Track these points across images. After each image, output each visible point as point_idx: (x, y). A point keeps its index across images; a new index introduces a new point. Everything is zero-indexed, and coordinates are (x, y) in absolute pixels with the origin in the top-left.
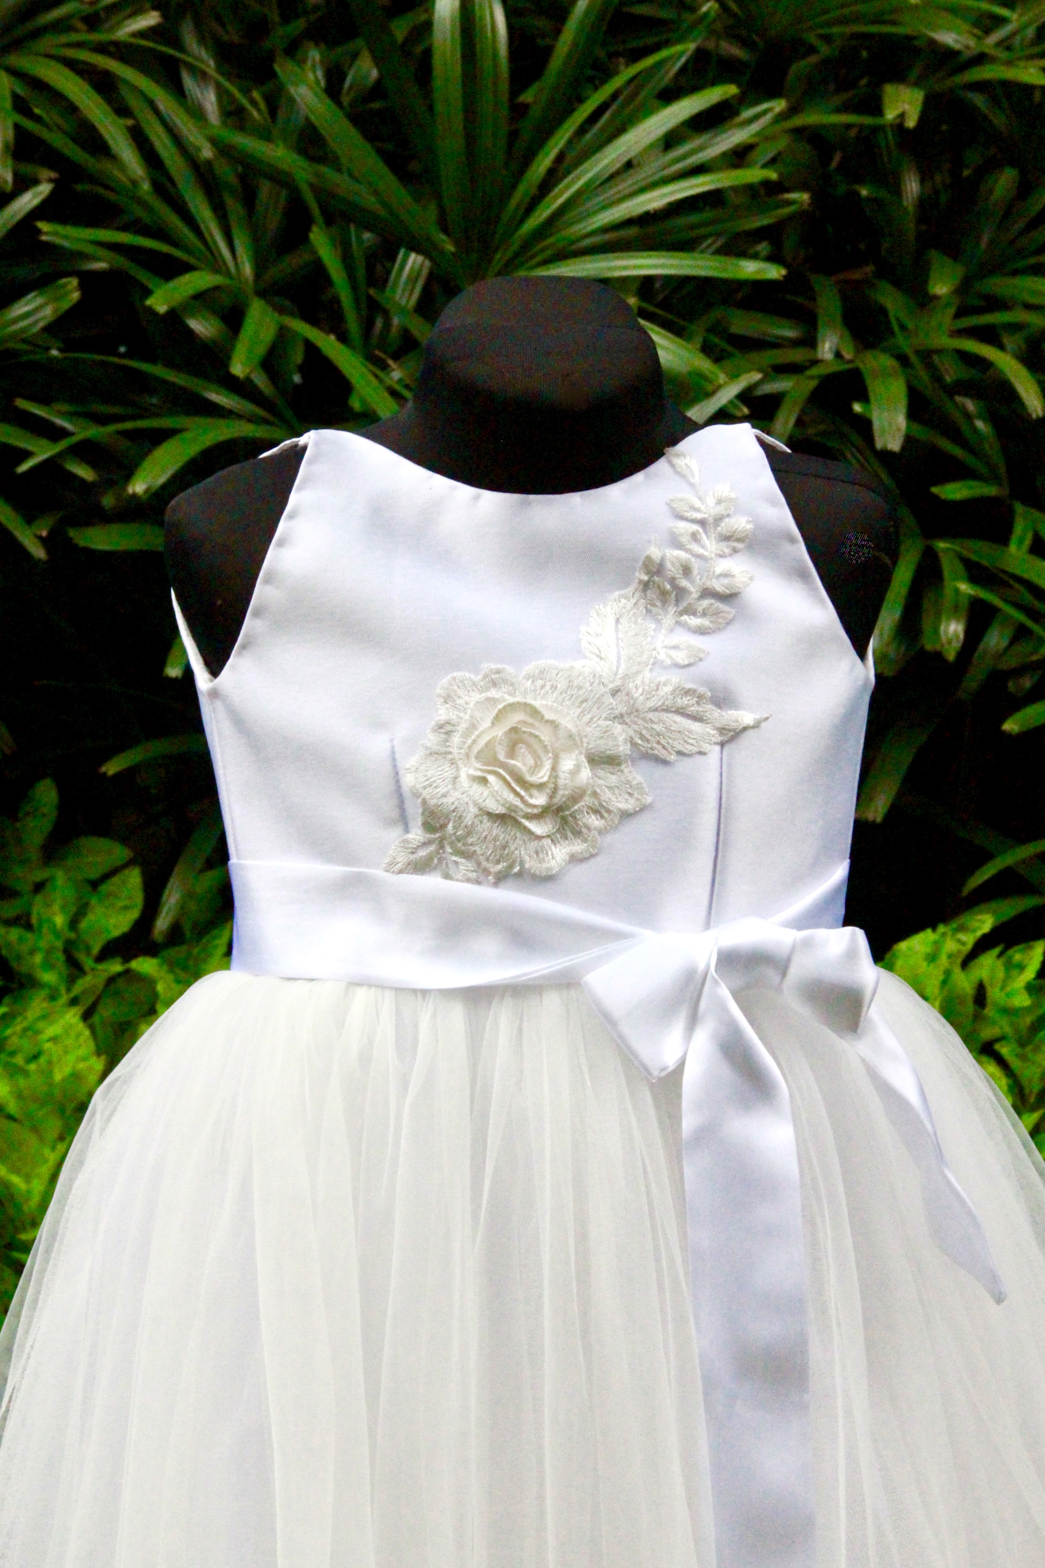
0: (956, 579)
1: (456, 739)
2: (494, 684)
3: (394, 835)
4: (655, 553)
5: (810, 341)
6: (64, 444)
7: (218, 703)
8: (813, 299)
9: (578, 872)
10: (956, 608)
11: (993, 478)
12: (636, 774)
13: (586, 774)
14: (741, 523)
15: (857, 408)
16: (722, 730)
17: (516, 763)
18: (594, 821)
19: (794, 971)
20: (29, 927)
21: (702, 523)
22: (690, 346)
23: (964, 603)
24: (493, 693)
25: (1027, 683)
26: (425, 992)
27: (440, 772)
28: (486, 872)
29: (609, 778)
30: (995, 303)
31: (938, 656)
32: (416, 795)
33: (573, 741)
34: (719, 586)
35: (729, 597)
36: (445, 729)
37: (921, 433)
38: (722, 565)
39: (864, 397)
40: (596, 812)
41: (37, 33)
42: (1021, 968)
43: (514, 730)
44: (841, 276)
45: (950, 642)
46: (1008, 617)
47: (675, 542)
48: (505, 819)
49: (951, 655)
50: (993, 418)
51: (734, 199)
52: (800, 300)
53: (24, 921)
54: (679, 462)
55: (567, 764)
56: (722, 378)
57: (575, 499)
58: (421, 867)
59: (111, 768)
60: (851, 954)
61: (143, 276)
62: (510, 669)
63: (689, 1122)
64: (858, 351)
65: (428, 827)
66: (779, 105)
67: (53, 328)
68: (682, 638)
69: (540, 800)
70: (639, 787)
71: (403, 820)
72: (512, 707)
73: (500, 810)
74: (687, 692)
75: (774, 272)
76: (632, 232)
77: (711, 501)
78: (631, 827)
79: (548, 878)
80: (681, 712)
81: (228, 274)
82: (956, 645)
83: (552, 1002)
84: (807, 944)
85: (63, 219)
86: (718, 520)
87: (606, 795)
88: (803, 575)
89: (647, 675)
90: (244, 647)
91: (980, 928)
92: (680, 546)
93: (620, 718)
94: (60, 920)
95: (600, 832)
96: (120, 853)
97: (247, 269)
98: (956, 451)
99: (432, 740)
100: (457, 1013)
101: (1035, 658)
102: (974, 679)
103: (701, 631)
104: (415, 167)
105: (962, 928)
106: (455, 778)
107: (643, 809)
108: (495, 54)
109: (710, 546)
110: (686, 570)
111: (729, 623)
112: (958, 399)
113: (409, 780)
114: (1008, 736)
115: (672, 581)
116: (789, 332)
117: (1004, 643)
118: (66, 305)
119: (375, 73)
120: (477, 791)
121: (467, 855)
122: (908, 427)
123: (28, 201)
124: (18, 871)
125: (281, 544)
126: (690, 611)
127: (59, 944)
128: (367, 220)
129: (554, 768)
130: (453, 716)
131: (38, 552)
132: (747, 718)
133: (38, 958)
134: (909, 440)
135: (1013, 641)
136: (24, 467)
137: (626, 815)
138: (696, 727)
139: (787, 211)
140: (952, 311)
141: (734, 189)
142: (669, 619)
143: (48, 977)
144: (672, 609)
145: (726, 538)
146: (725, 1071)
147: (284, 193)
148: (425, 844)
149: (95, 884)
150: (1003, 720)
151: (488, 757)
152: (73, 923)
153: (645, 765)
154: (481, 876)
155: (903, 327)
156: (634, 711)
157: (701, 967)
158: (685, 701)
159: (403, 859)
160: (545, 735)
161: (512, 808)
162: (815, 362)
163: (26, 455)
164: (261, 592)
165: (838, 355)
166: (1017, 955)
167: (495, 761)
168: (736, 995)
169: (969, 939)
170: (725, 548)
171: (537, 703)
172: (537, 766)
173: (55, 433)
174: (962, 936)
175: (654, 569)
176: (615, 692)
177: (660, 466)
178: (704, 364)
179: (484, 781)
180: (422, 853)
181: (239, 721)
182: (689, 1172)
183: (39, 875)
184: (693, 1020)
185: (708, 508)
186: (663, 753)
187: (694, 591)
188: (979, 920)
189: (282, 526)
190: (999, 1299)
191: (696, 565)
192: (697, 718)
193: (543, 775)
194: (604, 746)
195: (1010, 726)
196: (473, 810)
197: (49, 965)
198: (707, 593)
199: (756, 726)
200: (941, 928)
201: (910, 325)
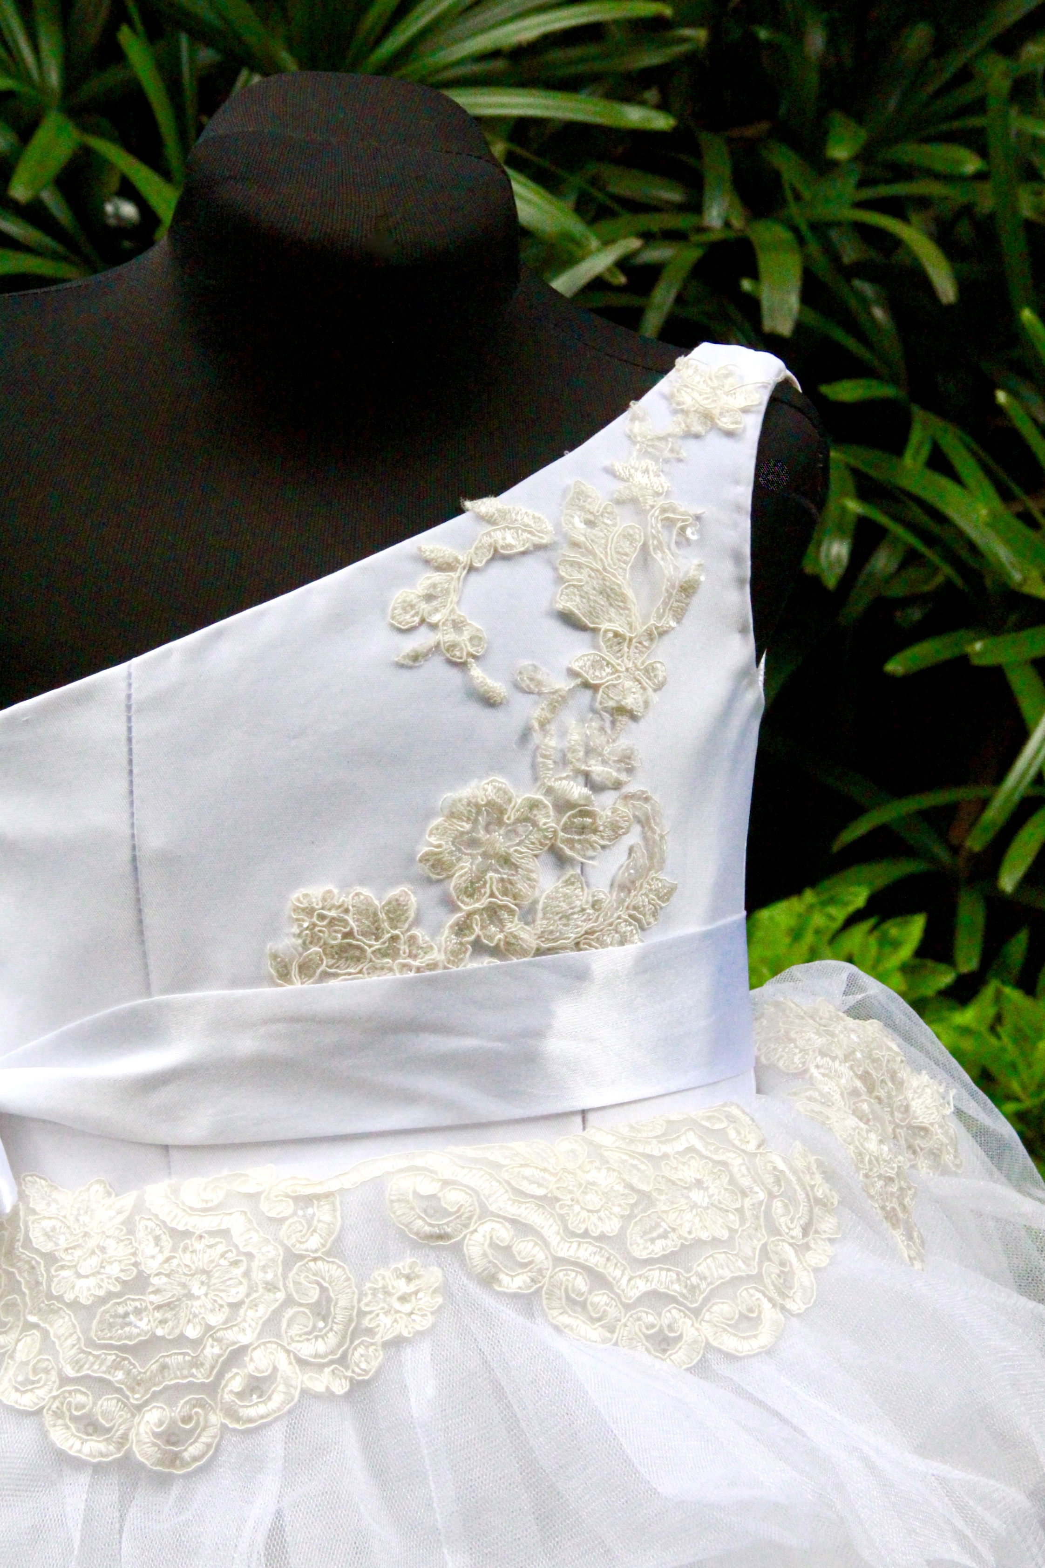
0: (844, 494)
5: (695, 206)
8: (699, 156)
15: (746, 285)
22: (561, 204)
23: (850, 522)
31: (816, 581)
37: (812, 318)
39: (755, 275)
42: (896, 945)
44: (735, 133)
45: (831, 566)
46: (896, 539)
50: (894, 307)
51: (618, 35)
52: (684, 157)
56: (594, 243)
64: (748, 222)
75: (662, 122)
76: (500, 64)
81: (27, 78)
82: (839, 571)
91: (851, 902)
97: (54, 78)
98: (850, 343)
101: (926, 588)
105: (831, 901)
112: (857, 283)
114: (892, 678)
116: (673, 195)
117: (893, 566)
122: (801, 312)
134: (799, 327)
135: (904, 565)
140: (853, 180)
141: (615, 22)
150: (885, 660)
155: (798, 197)
162: (701, 230)
165: (727, 224)
166: (893, 929)
169: (840, 914)
174: (832, 910)
178: (574, 225)
188: (852, 894)
195: (895, 666)
200: (809, 896)
201: (807, 195)
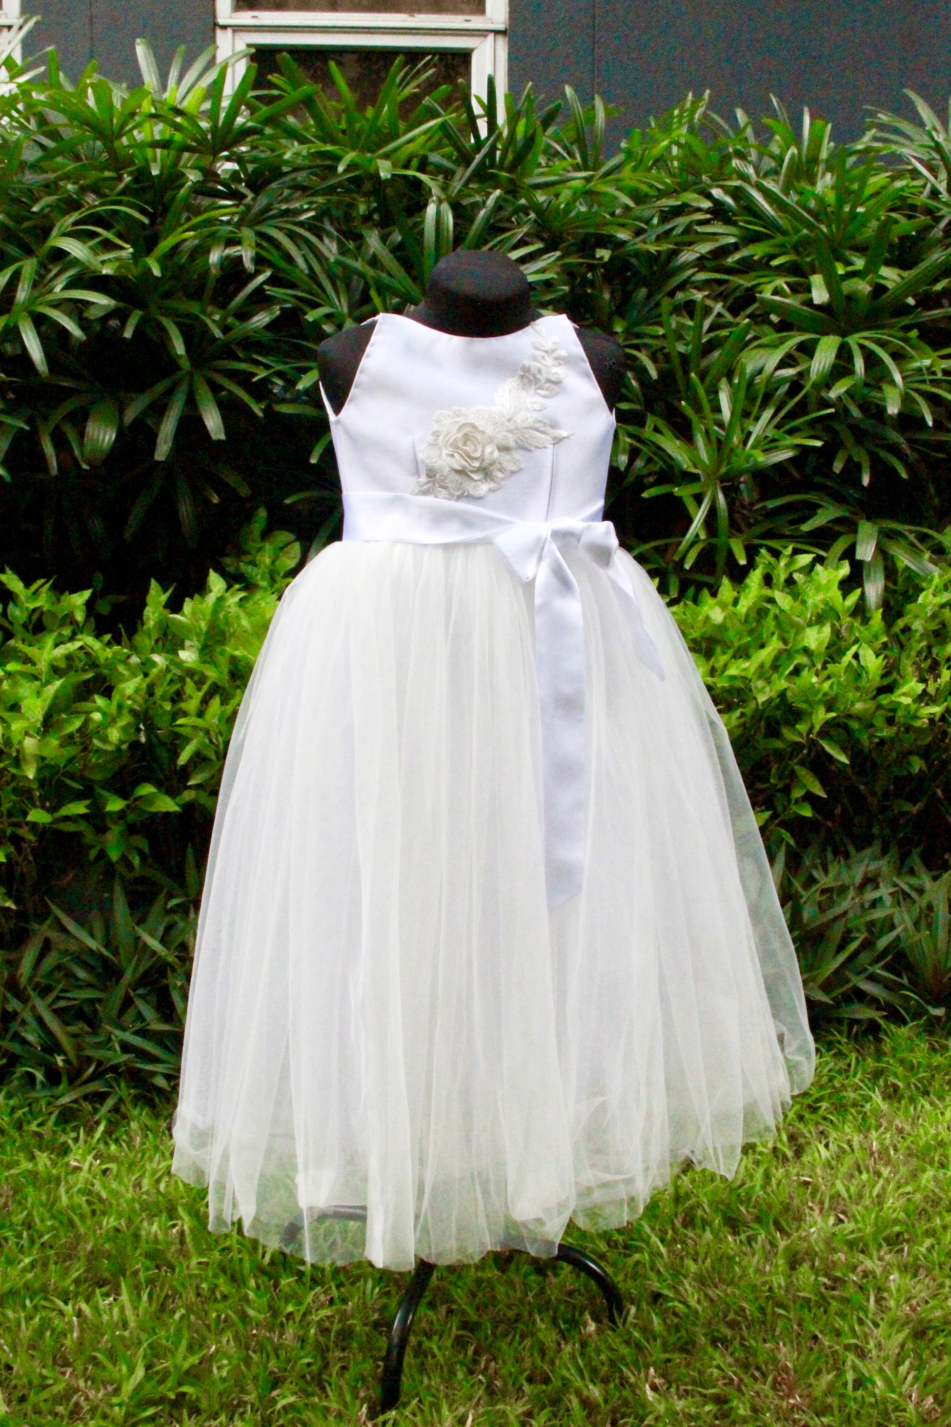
1: (441, 438)
2: (458, 416)
3: (413, 480)
4: (527, 363)
6: (272, 371)
7: (339, 426)
9: (491, 496)
10: (624, 450)
11: (640, 404)
12: (518, 455)
13: (496, 454)
14: (562, 353)
16: (554, 438)
17: (466, 448)
18: (500, 475)
19: (582, 541)
20: (255, 565)
21: (547, 352)
24: (457, 419)
25: (651, 479)
26: (426, 545)
27: (434, 452)
28: (453, 495)
29: (505, 457)
30: (638, 336)
32: (423, 462)
33: (491, 440)
34: (553, 378)
35: (558, 383)
36: (436, 434)
38: (555, 370)
40: (500, 470)
41: (265, 220)
43: (466, 435)
47: (535, 359)
48: (462, 472)
49: (622, 469)
53: (254, 563)
54: (536, 327)
55: (488, 449)
57: (493, 340)
58: (426, 493)
59: (288, 501)
60: (607, 533)
61: (306, 308)
62: (464, 410)
63: (538, 601)
65: (429, 476)
66: (558, 253)
67: (269, 327)
68: (538, 399)
69: (476, 464)
70: (518, 461)
71: (417, 473)
72: (464, 425)
73: (458, 468)
74: (540, 421)
77: (550, 343)
78: (515, 478)
79: (479, 498)
80: (537, 430)
83: (480, 550)
84: (589, 528)
85: (274, 285)
86: (553, 351)
87: (505, 464)
88: (588, 376)
89: (523, 413)
90: (351, 401)
92: (537, 361)
93: (511, 431)
94: (268, 561)
95: (503, 479)
96: (291, 537)
99: (431, 439)
100: (440, 554)
102: (630, 479)
103: (545, 397)
104: (414, 272)
106: (440, 455)
107: (521, 470)
108: (448, 231)
109: (549, 361)
110: (540, 371)
111: (557, 394)
113: (420, 456)
115: (534, 375)
118: (274, 316)
119: (400, 238)
120: (450, 461)
121: (445, 488)
123: (261, 278)
124: (251, 543)
125: (368, 356)
126: (541, 388)
127: (267, 571)
128: (396, 293)
129: (483, 451)
130: (440, 428)
131: (260, 414)
132: (564, 433)
133: (259, 577)
136: (254, 380)
137: (513, 473)
138: (543, 436)
139: (560, 293)
142: (532, 391)
143: (264, 584)
144: (533, 387)
145: (557, 359)
146: (554, 581)
147: (362, 283)
148: (428, 483)
149: (282, 548)
151: (454, 445)
152: (273, 563)
153: (521, 452)
154: (451, 497)
156: (517, 428)
157: (544, 536)
158: (538, 425)
159: (417, 489)
160: (479, 437)
161: (464, 467)
163: (255, 375)
164: (359, 377)
167: (458, 448)
168: (559, 549)
170: (555, 362)
171: (476, 424)
172: (475, 450)
173: (267, 367)
175: (526, 370)
176: (509, 420)
177: (528, 329)
179: (452, 456)
180: (425, 487)
181: (348, 433)
182: (537, 621)
183: (260, 545)
184: (540, 559)
185: (549, 346)
186: (529, 447)
187: (543, 379)
189: (368, 349)
190: (662, 679)
191: (544, 369)
192: (543, 433)
193: (478, 454)
194: (504, 443)
196: (448, 469)
197: (263, 579)
198: (549, 381)
199: (568, 438)
